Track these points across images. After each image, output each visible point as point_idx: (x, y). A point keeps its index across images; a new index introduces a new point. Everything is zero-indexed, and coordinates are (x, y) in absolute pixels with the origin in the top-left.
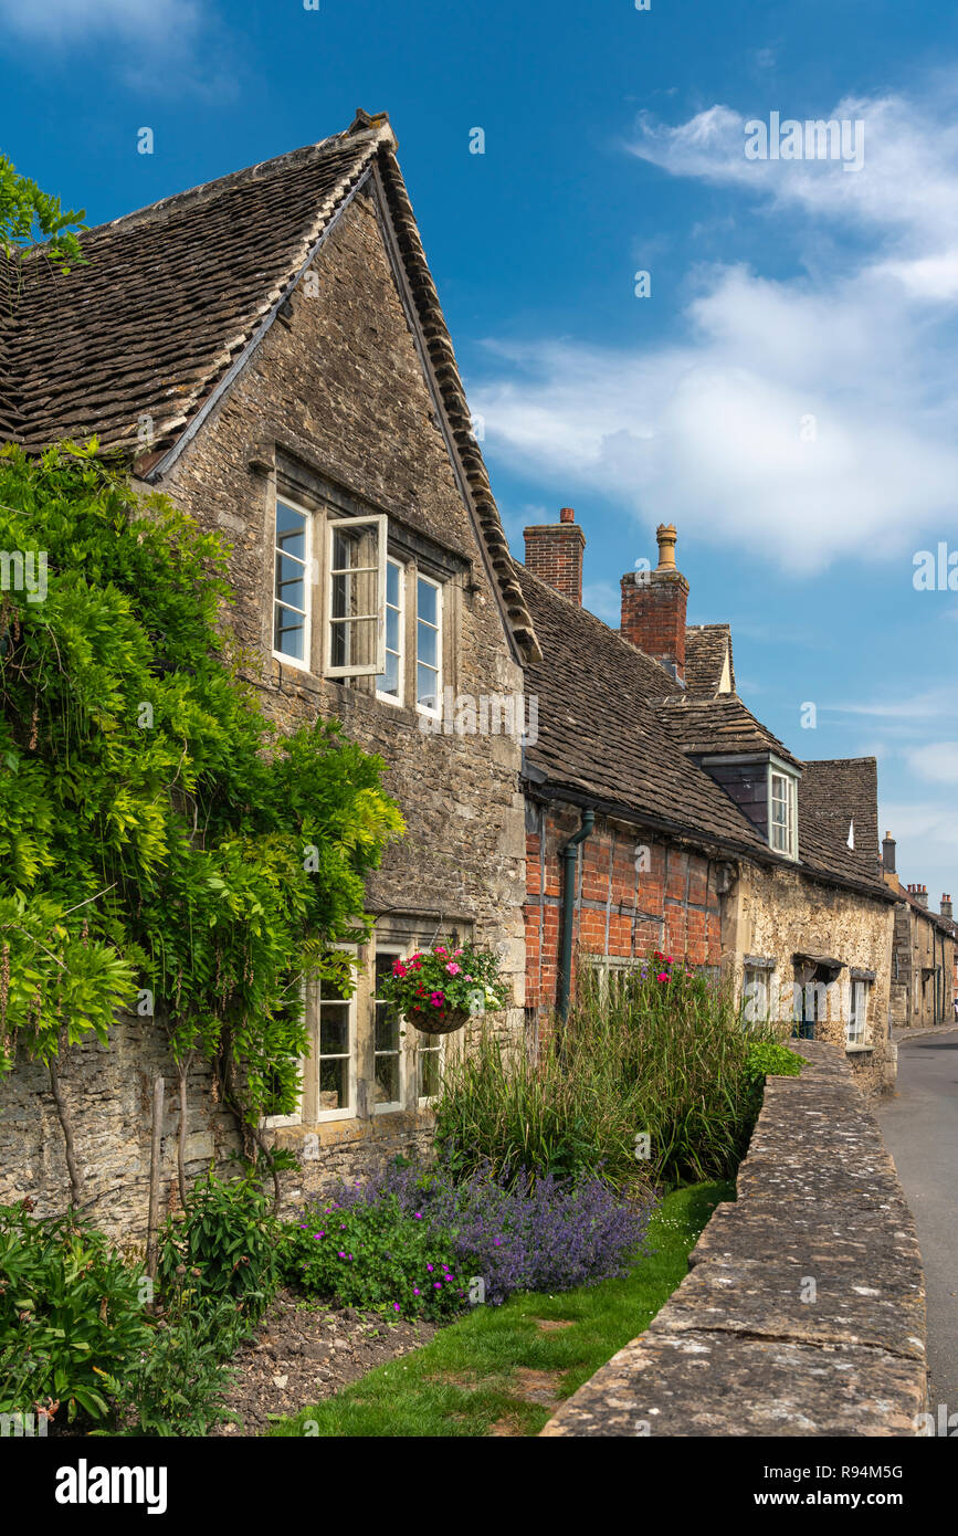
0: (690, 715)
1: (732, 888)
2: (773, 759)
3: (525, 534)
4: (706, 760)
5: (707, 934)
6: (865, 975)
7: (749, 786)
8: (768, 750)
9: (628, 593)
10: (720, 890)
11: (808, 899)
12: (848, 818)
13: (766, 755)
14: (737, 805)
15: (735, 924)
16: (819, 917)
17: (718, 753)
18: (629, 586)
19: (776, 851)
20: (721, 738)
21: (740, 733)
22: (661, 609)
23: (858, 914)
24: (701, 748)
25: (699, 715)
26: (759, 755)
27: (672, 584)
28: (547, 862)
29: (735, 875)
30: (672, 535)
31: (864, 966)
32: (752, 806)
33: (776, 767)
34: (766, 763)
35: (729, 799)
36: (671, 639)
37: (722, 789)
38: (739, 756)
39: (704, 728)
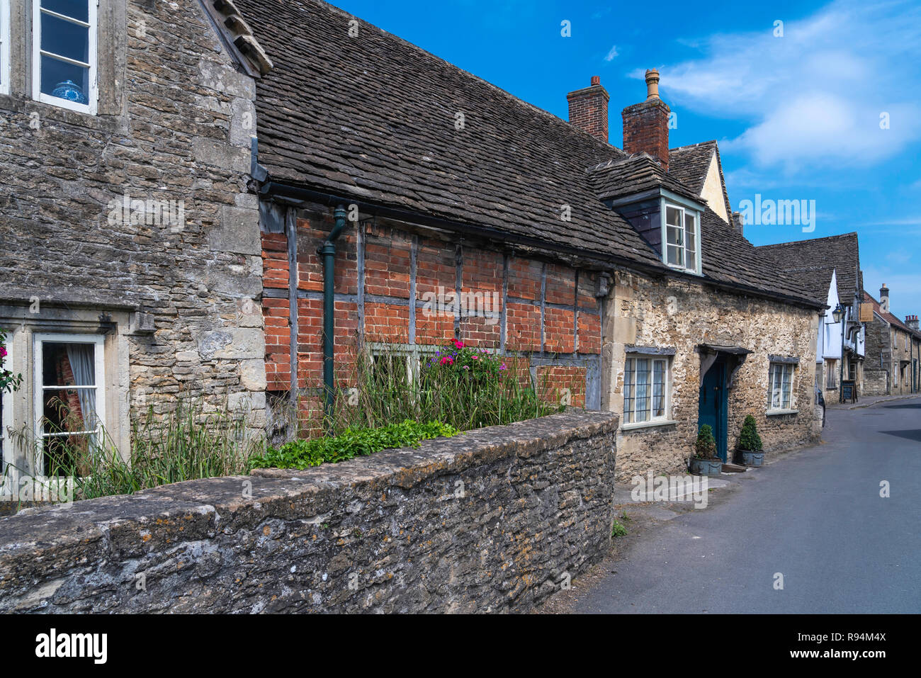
0: (611, 173)
1: (610, 292)
2: (662, 192)
3: (568, 97)
4: (615, 202)
5: (577, 328)
6: (788, 360)
7: (647, 217)
8: (658, 186)
9: (627, 120)
10: (598, 294)
11: (714, 303)
12: (831, 269)
13: (657, 191)
14: (639, 233)
15: (613, 321)
16: (728, 318)
17: (623, 195)
18: (627, 115)
19: (670, 265)
20: (628, 184)
21: (641, 178)
22: (649, 126)
23: (776, 316)
24: (613, 194)
25: (617, 171)
26: (652, 191)
27: (655, 108)
28: (302, 259)
29: (612, 282)
30: (655, 76)
31: (785, 354)
32: (650, 233)
33: (668, 200)
34: (659, 197)
35: (633, 229)
36: (655, 145)
37: (628, 223)
38: (638, 195)
39: (618, 180)
